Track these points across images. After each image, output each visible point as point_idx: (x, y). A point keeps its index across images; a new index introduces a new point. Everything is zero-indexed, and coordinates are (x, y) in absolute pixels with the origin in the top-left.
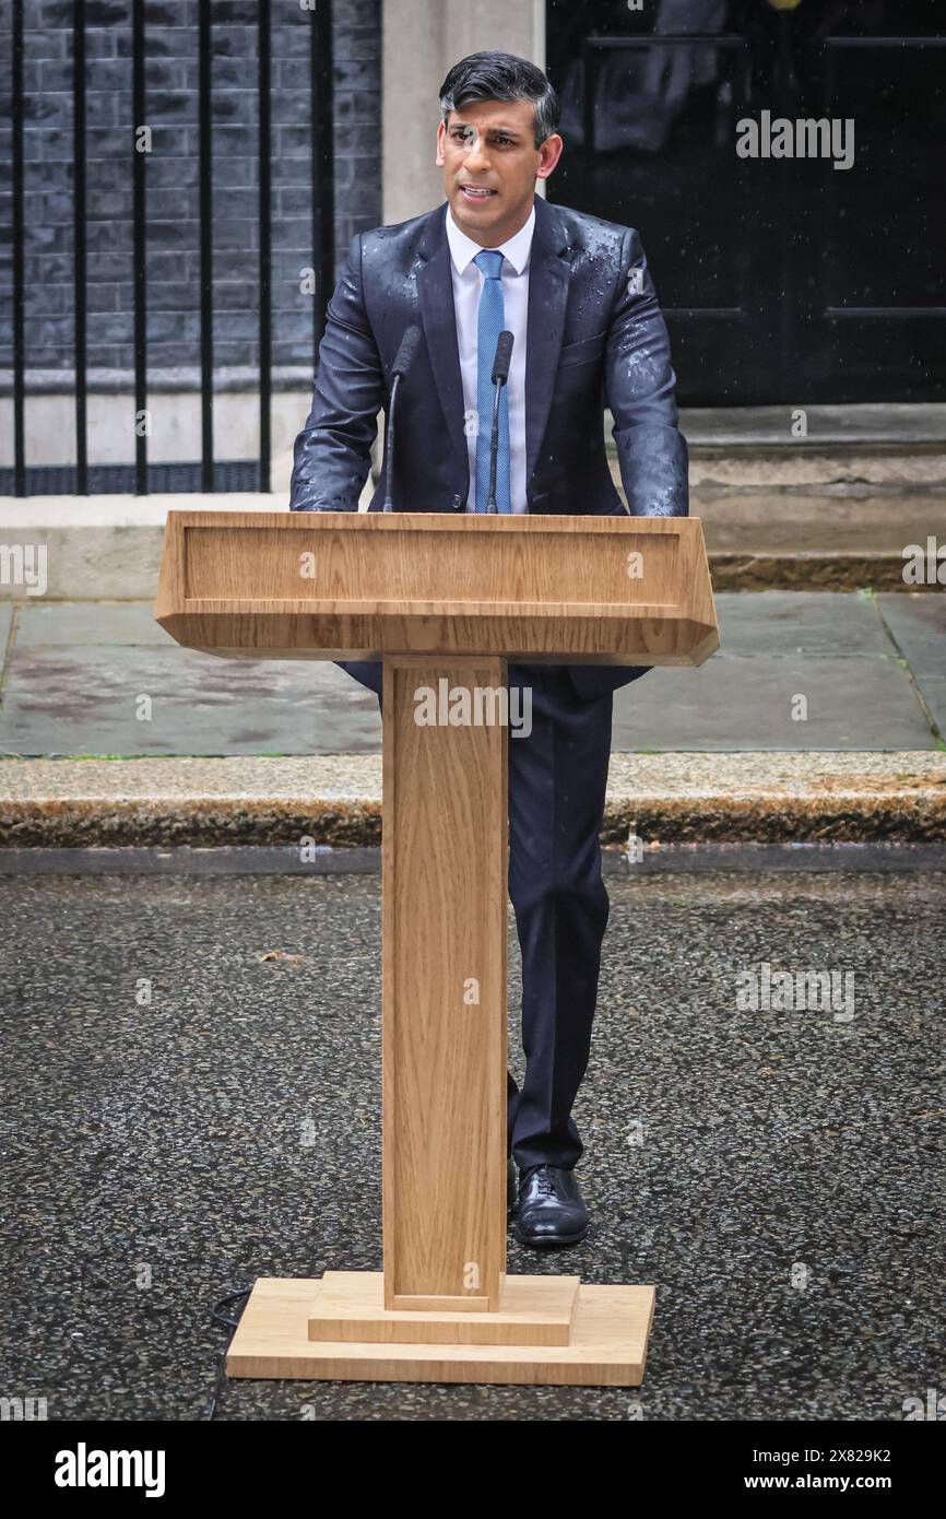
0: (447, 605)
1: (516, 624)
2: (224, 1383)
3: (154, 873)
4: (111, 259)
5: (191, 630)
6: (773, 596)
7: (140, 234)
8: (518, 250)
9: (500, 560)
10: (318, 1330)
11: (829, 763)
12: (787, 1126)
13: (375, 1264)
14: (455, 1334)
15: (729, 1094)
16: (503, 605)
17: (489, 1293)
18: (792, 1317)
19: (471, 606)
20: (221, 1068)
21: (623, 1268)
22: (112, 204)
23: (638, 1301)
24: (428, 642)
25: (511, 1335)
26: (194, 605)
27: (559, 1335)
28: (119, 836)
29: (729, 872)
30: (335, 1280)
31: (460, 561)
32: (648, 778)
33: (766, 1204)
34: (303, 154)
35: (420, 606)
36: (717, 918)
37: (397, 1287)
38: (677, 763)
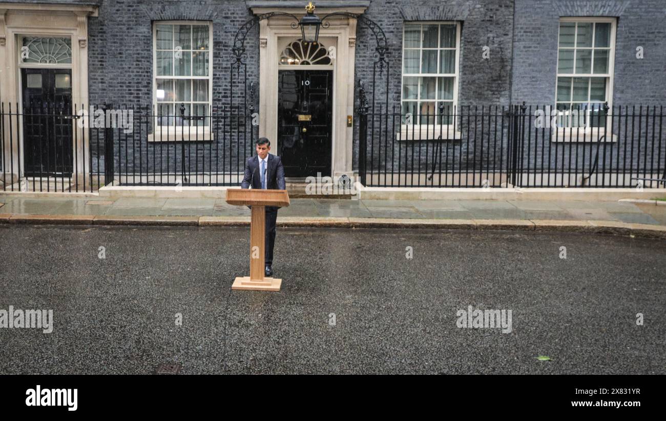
0: (258, 200)
1: (266, 202)
2: (231, 290)
3: (230, 230)
4: (227, 160)
5: (229, 202)
6: (301, 199)
7: (231, 157)
8: (266, 159)
9: (264, 195)
10: (243, 284)
11: (306, 218)
12: (298, 261)
13: (249, 276)
14: (258, 284)
15: (292, 256)
16: (264, 200)
17: (262, 279)
18: (297, 283)
19: (261, 200)
20: (235, 253)
21: (278, 277)
22: (228, 153)
23: (279, 281)
24: (256, 203)
25: (264, 285)
26: (230, 199)
27: (270, 285)
28: (226, 225)
29: (295, 230)
30: (245, 277)
31: (260, 195)
32: (286, 220)
33: (296, 270)
34: (250, 148)
35: (255, 200)
36: (292, 236)
37: (252, 279)
38: (289, 218)
